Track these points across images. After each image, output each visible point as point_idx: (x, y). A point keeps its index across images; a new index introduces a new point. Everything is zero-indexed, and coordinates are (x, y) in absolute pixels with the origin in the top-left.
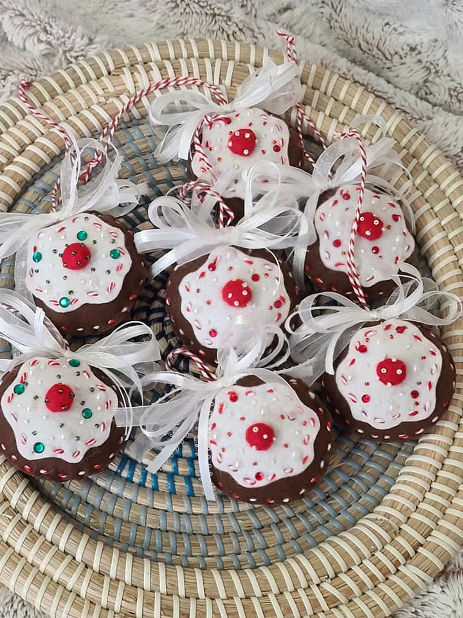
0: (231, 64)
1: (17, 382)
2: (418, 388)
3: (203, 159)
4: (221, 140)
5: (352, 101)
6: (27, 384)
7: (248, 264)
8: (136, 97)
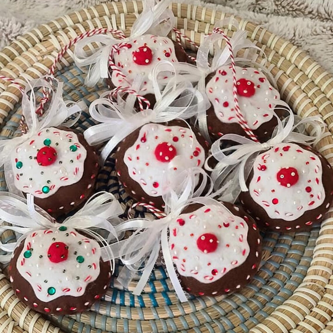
0: (122, 16)
1: (25, 250)
2: (310, 185)
3: (119, 74)
4: (128, 59)
5: (211, 19)
6: (32, 249)
7: (168, 132)
8: (62, 51)
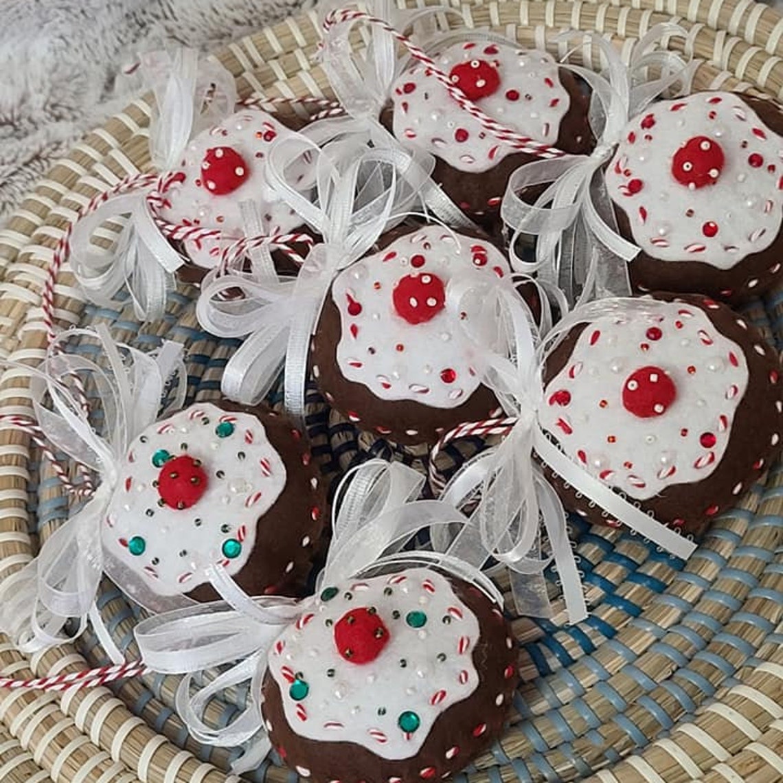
1: (285, 687)
2: (751, 150)
3: (201, 237)
4: (197, 201)
5: (294, 38)
6: (301, 675)
7: (391, 260)
8: (46, 296)
